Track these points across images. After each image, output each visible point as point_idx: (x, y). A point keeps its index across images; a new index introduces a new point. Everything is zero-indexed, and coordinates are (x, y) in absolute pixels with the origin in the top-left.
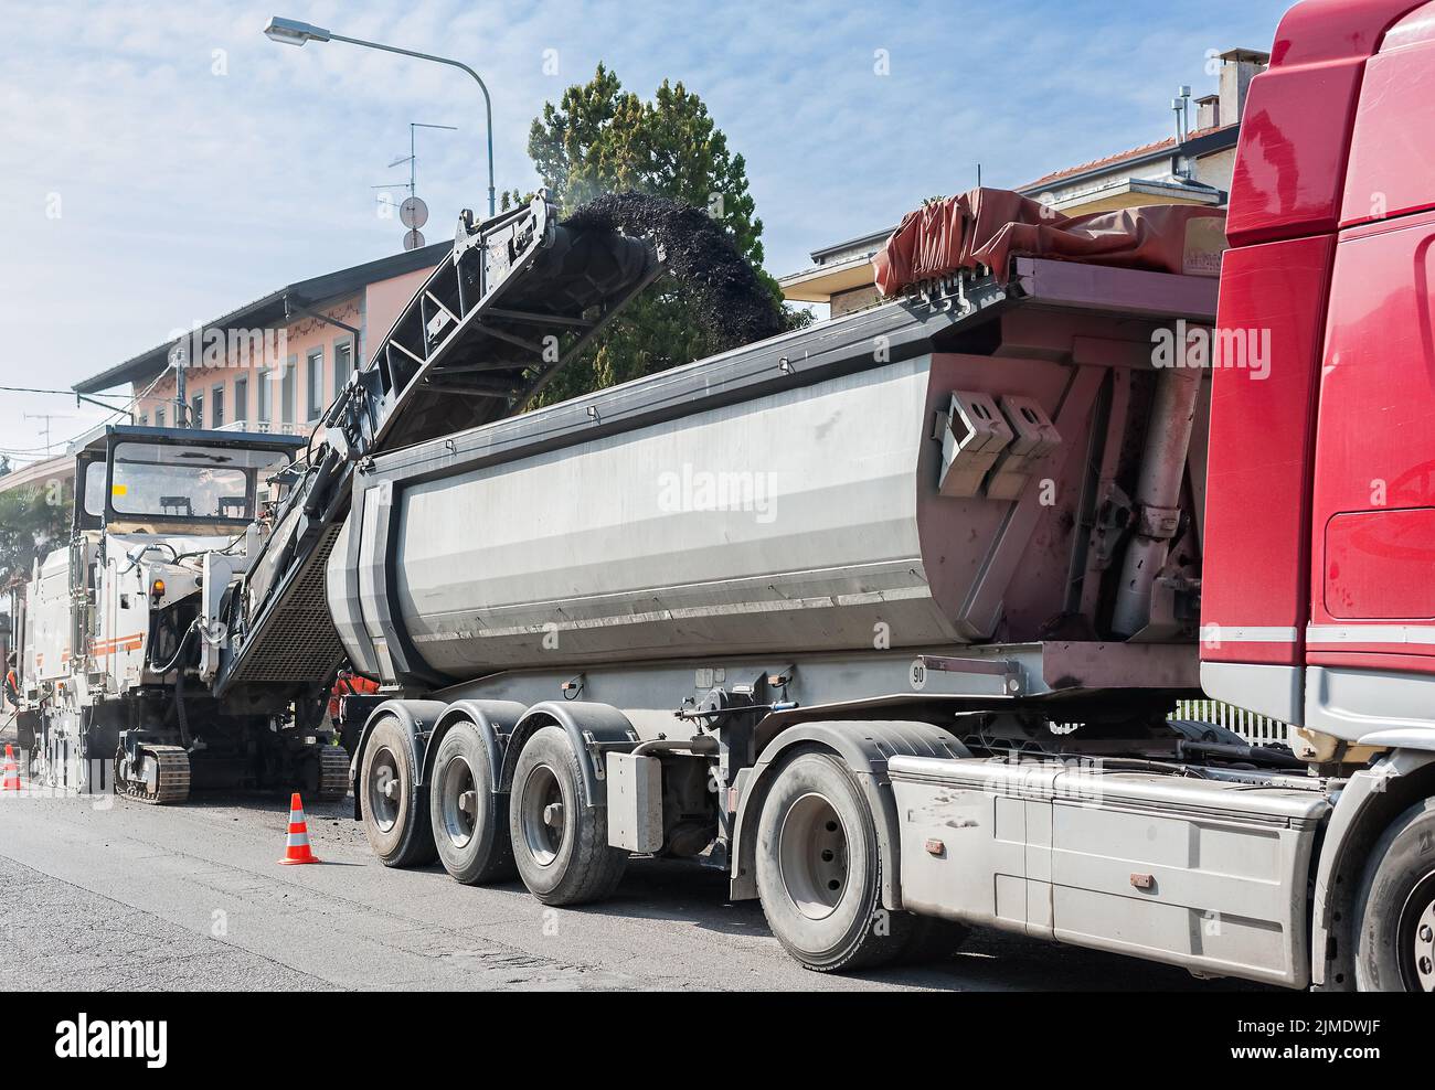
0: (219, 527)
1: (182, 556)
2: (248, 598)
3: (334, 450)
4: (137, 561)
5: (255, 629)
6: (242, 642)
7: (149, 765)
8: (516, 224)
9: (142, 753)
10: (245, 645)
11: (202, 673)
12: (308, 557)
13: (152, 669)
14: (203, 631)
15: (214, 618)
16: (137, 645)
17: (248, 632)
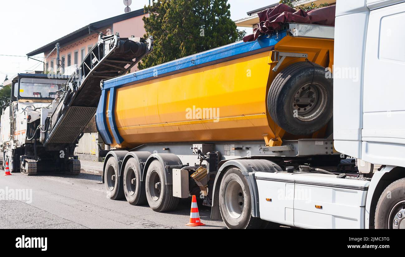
0: (49, 100)
1: (37, 109)
2: (52, 122)
3: (70, 89)
4: (24, 110)
5: (53, 131)
6: (50, 133)
7: (27, 165)
8: (111, 40)
9: (25, 162)
10: (51, 134)
11: (40, 140)
12: (65, 114)
13: (28, 139)
14: (41, 129)
15: (43, 125)
16: (24, 133)
17: (51, 131)
